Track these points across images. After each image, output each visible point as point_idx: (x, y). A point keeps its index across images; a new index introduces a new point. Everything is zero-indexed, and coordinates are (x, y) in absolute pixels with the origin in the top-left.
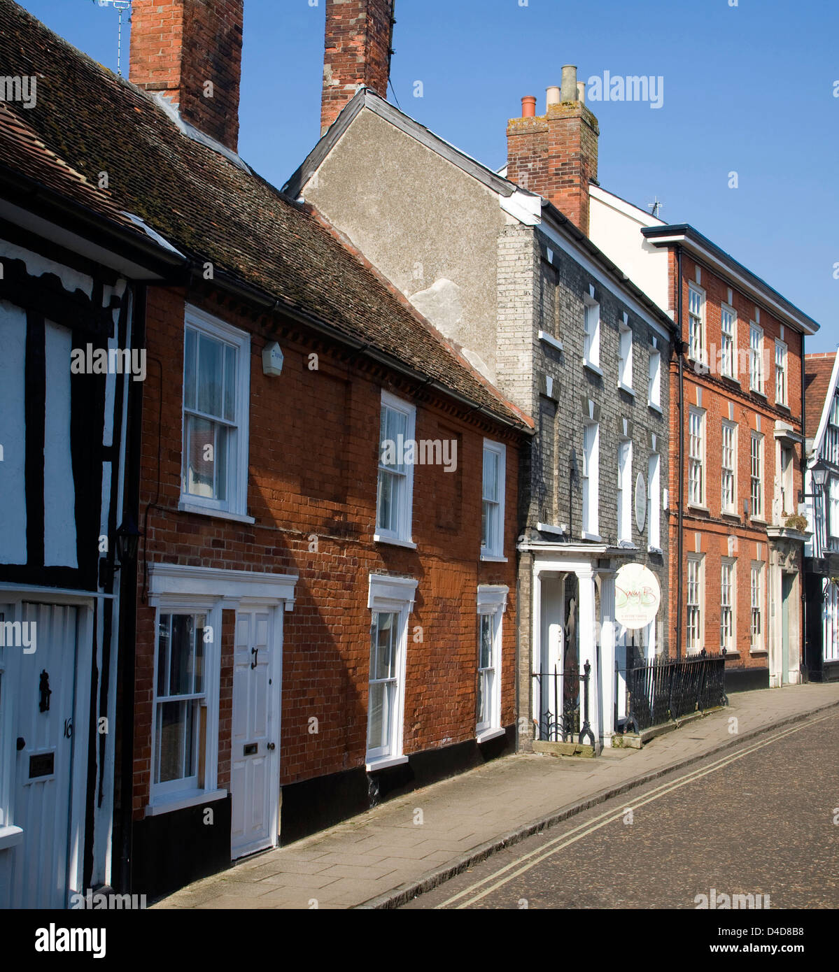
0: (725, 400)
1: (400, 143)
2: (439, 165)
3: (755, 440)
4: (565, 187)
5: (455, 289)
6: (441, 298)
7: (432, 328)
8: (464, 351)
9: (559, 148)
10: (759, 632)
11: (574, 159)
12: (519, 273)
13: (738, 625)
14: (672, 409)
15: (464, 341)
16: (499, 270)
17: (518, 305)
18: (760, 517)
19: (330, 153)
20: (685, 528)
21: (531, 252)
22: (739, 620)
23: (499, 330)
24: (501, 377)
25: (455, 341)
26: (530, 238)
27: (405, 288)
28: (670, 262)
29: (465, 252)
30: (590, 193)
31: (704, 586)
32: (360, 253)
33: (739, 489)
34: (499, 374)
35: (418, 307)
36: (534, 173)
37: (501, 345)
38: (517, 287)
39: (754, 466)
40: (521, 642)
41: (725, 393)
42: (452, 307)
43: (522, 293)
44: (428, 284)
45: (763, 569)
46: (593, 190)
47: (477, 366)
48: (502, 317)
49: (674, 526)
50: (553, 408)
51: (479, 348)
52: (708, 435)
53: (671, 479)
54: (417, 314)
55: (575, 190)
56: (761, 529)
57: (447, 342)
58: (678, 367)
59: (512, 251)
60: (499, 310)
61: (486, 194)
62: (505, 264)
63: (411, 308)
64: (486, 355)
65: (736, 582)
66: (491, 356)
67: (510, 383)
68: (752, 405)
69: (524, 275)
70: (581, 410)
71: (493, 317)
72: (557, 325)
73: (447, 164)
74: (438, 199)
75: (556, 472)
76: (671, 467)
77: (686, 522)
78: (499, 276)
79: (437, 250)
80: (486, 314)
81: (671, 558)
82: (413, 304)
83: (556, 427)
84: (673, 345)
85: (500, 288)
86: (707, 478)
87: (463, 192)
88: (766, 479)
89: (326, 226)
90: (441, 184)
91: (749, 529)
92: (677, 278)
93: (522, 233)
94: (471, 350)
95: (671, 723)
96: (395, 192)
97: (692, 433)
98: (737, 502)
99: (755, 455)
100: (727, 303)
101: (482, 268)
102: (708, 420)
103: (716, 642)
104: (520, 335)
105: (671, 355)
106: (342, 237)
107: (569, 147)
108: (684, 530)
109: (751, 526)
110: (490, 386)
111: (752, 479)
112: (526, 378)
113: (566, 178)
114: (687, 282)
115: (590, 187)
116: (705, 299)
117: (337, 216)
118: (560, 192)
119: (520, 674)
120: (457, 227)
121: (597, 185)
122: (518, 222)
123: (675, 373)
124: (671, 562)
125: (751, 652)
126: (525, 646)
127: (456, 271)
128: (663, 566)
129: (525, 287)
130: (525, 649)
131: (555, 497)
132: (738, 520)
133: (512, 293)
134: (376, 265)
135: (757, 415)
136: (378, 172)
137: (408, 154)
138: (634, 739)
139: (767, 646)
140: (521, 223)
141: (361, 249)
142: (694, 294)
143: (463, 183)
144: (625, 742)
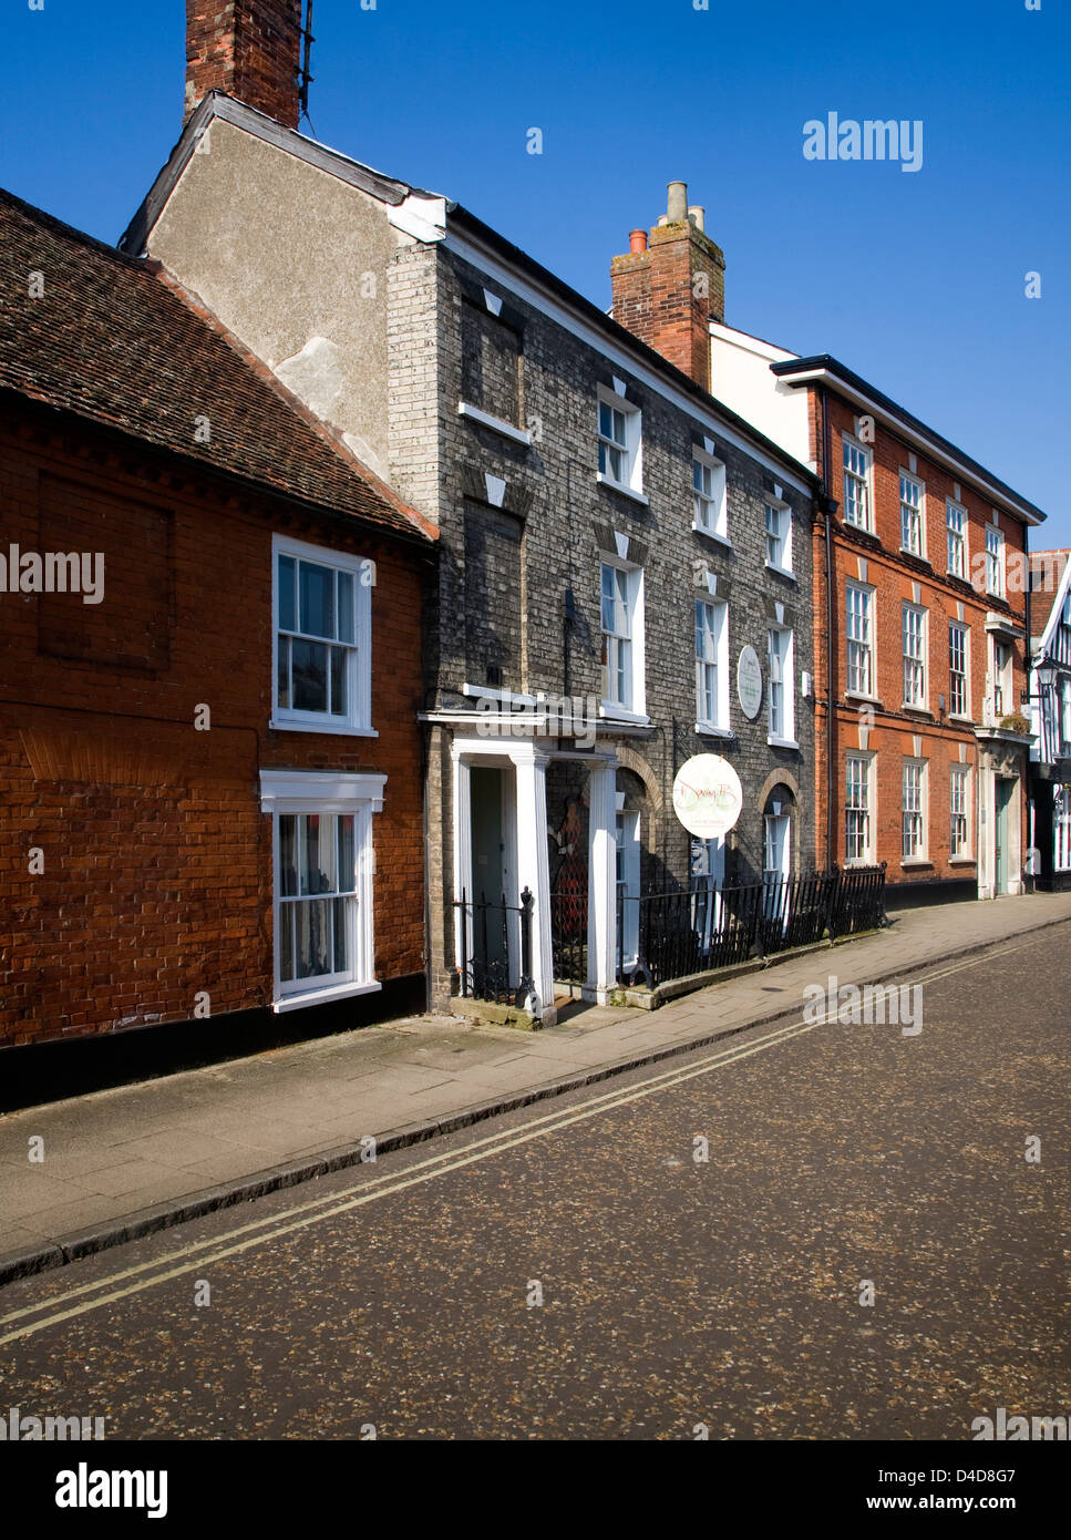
0: (908, 580)
1: (259, 157)
2: (308, 178)
3: (956, 631)
4: (673, 322)
5: (332, 350)
6: (314, 364)
7: (301, 408)
8: (347, 437)
9: (665, 277)
10: (965, 840)
11: (683, 289)
12: (418, 316)
13: (930, 833)
14: (816, 579)
15: (345, 422)
16: (390, 314)
17: (416, 361)
18: (966, 716)
19: (176, 188)
20: (841, 720)
21: (434, 281)
22: (931, 827)
23: (391, 401)
24: (396, 471)
25: (334, 423)
26: (431, 262)
27: (268, 357)
28: (810, 404)
29: (344, 295)
30: (711, 332)
31: (876, 788)
32: (212, 316)
33: (931, 682)
34: (393, 465)
35: (285, 381)
36: (644, 315)
37: (394, 423)
38: (415, 335)
39: (955, 659)
40: (431, 856)
41: (907, 571)
42: (328, 375)
43: (422, 343)
44: (297, 348)
45: (970, 772)
46: (714, 328)
47: (364, 457)
48: (395, 382)
49: (821, 716)
50: (517, 527)
51: (366, 430)
52: (879, 617)
53: (817, 662)
54: (283, 391)
55: (686, 324)
56: (966, 729)
57: (323, 426)
58: (824, 529)
59: (408, 284)
60: (391, 373)
61: (370, 207)
62: (398, 304)
63: (276, 382)
64: (375, 440)
65: (927, 785)
66: (381, 441)
67: (407, 478)
68: (950, 591)
69: (424, 317)
70: (593, 540)
71: (383, 384)
72: (521, 409)
73: (319, 173)
74: (308, 226)
75: (524, 618)
76: (817, 647)
77: (840, 714)
78: (390, 323)
79: (308, 297)
80: (373, 381)
81: (817, 754)
82: (280, 378)
83: (523, 553)
84: (816, 503)
85: (392, 340)
86: (878, 665)
87: (340, 209)
88: (973, 675)
89: (170, 285)
90: (311, 203)
91: (946, 727)
92: (820, 424)
93: (420, 256)
94: (355, 435)
95: (757, 961)
96: (254, 226)
97: (853, 611)
98: (928, 697)
99: (957, 647)
100: (908, 469)
101: (367, 314)
102: (878, 599)
103: (895, 851)
104: (420, 405)
105: (814, 514)
106: (192, 298)
107: (676, 275)
108: (840, 723)
109: (950, 725)
110: (380, 484)
111: (954, 674)
112: (429, 468)
113: (674, 311)
114: (840, 434)
115: (711, 324)
116: (872, 459)
117: (185, 271)
118: (667, 328)
119: (431, 902)
120: (333, 261)
121: (719, 322)
122: (415, 241)
123: (820, 536)
124: (817, 759)
125: (950, 861)
126: (437, 861)
127: (333, 324)
128: (802, 763)
129: (427, 335)
130: (438, 867)
131: (524, 652)
132: (929, 716)
133: (409, 345)
134: (233, 329)
135: (958, 603)
136: (233, 201)
137: (269, 170)
138: (642, 995)
139: (975, 854)
140: (419, 241)
141: (215, 311)
142: (854, 452)
143: (339, 196)
144: (629, 999)
